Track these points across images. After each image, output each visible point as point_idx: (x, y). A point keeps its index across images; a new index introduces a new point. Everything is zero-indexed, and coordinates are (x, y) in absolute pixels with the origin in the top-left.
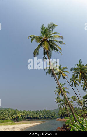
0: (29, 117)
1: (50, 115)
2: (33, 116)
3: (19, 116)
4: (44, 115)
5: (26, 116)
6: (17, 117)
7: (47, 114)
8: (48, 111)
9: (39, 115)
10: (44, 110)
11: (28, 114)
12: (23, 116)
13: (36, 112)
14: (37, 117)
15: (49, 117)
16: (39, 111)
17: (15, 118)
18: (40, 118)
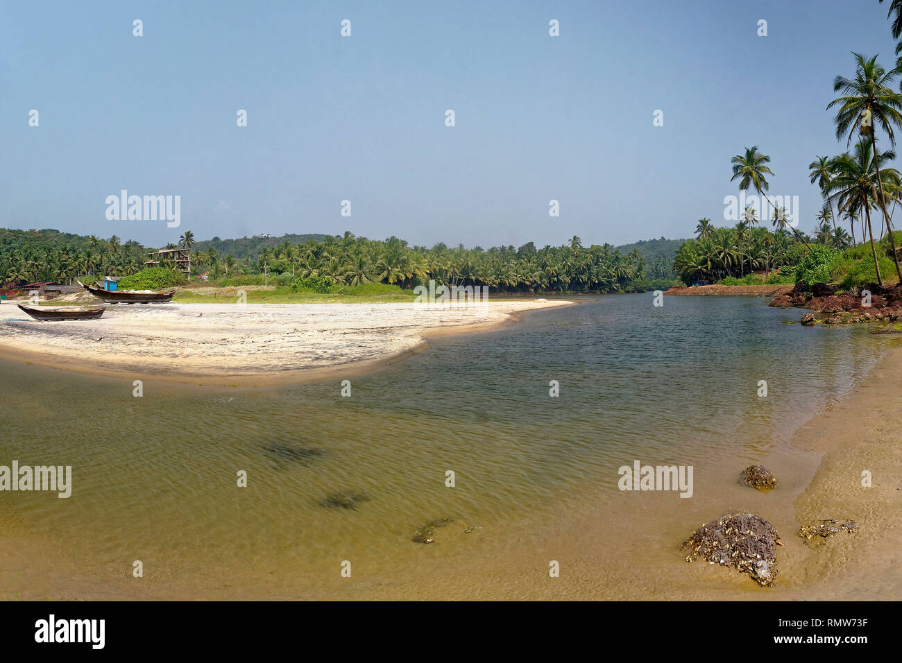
0: (477, 280)
1: (612, 271)
2: (498, 274)
3: (417, 272)
4: (568, 273)
5: (459, 276)
6: (410, 276)
7: (589, 269)
8: (594, 251)
9: (536, 273)
10: (573, 245)
11: (467, 264)
12: (441, 275)
13: (519, 256)
14: (527, 283)
15: (600, 284)
16: (539, 246)
17: (399, 282)
18: (543, 286)
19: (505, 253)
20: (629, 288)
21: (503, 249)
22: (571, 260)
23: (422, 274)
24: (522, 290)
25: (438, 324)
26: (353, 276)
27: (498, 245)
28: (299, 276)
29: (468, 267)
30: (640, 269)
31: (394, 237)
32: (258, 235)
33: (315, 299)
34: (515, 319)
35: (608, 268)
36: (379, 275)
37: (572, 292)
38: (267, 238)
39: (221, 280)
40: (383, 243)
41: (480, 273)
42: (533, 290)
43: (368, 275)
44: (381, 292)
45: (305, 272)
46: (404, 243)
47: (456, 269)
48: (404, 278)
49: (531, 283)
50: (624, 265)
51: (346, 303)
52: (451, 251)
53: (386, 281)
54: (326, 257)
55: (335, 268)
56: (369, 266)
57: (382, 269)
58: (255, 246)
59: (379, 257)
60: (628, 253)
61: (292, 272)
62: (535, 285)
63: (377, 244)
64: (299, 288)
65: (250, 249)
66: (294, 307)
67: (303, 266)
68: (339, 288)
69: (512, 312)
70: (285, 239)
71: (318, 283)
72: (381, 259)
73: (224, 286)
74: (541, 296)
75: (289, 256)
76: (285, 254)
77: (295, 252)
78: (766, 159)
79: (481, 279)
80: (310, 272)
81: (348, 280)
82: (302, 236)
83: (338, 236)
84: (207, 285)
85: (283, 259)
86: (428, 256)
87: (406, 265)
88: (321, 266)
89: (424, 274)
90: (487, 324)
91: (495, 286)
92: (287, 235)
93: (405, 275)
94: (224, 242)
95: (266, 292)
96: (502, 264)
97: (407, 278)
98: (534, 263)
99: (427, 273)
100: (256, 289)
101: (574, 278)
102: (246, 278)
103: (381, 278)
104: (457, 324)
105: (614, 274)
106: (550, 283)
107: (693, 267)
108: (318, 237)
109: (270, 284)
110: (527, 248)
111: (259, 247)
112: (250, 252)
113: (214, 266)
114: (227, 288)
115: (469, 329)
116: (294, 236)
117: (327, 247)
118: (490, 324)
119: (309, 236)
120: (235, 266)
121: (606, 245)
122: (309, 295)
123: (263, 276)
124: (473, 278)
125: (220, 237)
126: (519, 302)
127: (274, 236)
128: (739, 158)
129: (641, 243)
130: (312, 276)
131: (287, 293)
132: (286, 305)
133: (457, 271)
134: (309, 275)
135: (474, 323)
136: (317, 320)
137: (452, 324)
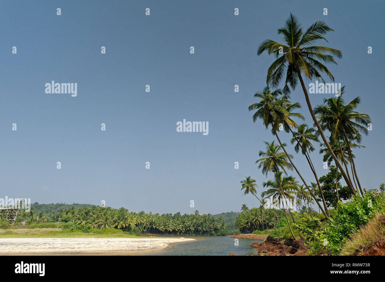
0: (156, 228)
2: (165, 225)
3: (131, 223)
4: (194, 226)
5: (149, 226)
6: (127, 225)
7: (202, 224)
8: (204, 217)
9: (181, 226)
10: (196, 214)
11: (152, 220)
12: (141, 226)
13: (174, 218)
14: (176, 230)
15: (207, 231)
16: (182, 214)
17: (122, 228)
18: (183, 231)
19: (168, 217)
20: (219, 234)
21: (168, 215)
22: (195, 221)
23: (133, 225)
24: (174, 233)
25: (136, 249)
26: (102, 225)
27: (166, 213)
28: (76, 224)
29: (153, 222)
30: (223, 225)
31: (123, 208)
32: (60, 203)
33: (81, 236)
34: (171, 247)
35: (210, 224)
36: (114, 224)
37: (195, 235)
38: (64, 205)
39: (34, 224)
40: (118, 210)
41: (157, 225)
42: (179, 233)
43: (109, 225)
44: (114, 233)
45: (79, 222)
46: (127, 210)
47: (147, 223)
48: (125, 226)
49: (178, 230)
50: (216, 223)
51: (96, 238)
52: (146, 215)
53: (116, 227)
54: (91, 215)
55: (94, 221)
56: (110, 220)
57: (115, 222)
58: (56, 208)
59: (115, 216)
60: (218, 218)
61: (73, 222)
62: (180, 231)
63: (115, 210)
64: (74, 230)
65: (54, 209)
66: (70, 240)
67: (79, 219)
68: (94, 230)
69: (169, 243)
70: (73, 206)
71: (85, 227)
72: (116, 217)
73: (33, 228)
74: (182, 236)
75: (73, 214)
76: (71, 213)
77: (76, 212)
78: (254, 181)
79: (157, 228)
80: (82, 222)
81: (99, 226)
82: (81, 205)
83: (98, 206)
84: (24, 227)
85: (70, 215)
86: (136, 216)
87: (126, 220)
88: (88, 219)
89: (134, 225)
90: (159, 249)
91: (163, 231)
92: (74, 204)
93: (125, 225)
94: (40, 205)
95: (56, 232)
96: (166, 221)
97: (126, 226)
98: (180, 221)
99: (135, 224)
100: (52, 230)
101: (196, 228)
102: (48, 224)
103: (114, 226)
104: (145, 249)
105: (212, 227)
106: (186, 230)
107: (242, 225)
108: (89, 205)
109: (60, 227)
110: (177, 215)
111: (58, 208)
112: (53, 211)
113: (31, 218)
114: (35, 229)
115: (150, 251)
116: (77, 204)
117: (92, 211)
118: (160, 249)
119: (85, 205)
120: (43, 217)
121: (209, 214)
122: (78, 234)
123: (57, 223)
124: (154, 227)
125: (38, 203)
126: (173, 239)
127: (68, 204)
128: (244, 181)
129: (223, 214)
130: (82, 224)
131: (67, 232)
132: (65, 239)
133: (148, 224)
134: (81, 223)
135: (153, 248)
136: (80, 247)
137: (143, 249)
